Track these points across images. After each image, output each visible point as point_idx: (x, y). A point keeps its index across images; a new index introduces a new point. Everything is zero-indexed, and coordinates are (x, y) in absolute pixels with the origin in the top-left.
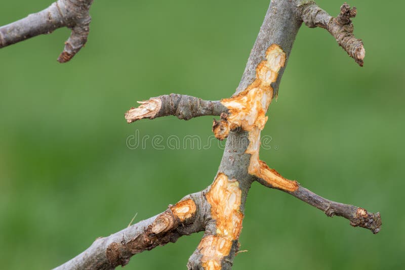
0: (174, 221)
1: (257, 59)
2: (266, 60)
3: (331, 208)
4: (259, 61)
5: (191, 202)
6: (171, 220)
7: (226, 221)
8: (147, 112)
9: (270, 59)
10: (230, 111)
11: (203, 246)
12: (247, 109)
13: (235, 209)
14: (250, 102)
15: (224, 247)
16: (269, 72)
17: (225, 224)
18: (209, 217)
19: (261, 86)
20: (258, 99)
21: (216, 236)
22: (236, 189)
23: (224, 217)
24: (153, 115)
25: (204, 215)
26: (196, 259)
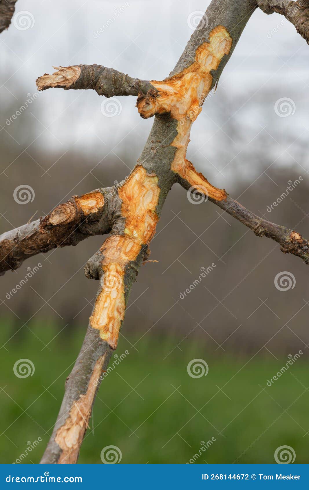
0: (77, 213)
1: (199, 40)
2: (209, 43)
3: (262, 226)
4: (201, 43)
5: (99, 196)
6: (74, 211)
7: (137, 221)
8: (62, 80)
9: (214, 43)
10: (159, 93)
11: (106, 247)
12: (179, 95)
13: (150, 208)
14: (184, 88)
15: (131, 250)
16: (210, 57)
17: (135, 224)
18: (118, 214)
19: (200, 71)
20: (194, 85)
21: (123, 236)
22: (154, 186)
23: (136, 216)
24: (69, 84)
25: (112, 211)
26: (96, 261)
